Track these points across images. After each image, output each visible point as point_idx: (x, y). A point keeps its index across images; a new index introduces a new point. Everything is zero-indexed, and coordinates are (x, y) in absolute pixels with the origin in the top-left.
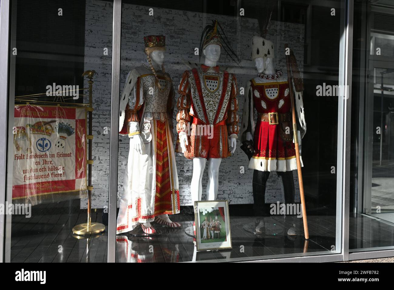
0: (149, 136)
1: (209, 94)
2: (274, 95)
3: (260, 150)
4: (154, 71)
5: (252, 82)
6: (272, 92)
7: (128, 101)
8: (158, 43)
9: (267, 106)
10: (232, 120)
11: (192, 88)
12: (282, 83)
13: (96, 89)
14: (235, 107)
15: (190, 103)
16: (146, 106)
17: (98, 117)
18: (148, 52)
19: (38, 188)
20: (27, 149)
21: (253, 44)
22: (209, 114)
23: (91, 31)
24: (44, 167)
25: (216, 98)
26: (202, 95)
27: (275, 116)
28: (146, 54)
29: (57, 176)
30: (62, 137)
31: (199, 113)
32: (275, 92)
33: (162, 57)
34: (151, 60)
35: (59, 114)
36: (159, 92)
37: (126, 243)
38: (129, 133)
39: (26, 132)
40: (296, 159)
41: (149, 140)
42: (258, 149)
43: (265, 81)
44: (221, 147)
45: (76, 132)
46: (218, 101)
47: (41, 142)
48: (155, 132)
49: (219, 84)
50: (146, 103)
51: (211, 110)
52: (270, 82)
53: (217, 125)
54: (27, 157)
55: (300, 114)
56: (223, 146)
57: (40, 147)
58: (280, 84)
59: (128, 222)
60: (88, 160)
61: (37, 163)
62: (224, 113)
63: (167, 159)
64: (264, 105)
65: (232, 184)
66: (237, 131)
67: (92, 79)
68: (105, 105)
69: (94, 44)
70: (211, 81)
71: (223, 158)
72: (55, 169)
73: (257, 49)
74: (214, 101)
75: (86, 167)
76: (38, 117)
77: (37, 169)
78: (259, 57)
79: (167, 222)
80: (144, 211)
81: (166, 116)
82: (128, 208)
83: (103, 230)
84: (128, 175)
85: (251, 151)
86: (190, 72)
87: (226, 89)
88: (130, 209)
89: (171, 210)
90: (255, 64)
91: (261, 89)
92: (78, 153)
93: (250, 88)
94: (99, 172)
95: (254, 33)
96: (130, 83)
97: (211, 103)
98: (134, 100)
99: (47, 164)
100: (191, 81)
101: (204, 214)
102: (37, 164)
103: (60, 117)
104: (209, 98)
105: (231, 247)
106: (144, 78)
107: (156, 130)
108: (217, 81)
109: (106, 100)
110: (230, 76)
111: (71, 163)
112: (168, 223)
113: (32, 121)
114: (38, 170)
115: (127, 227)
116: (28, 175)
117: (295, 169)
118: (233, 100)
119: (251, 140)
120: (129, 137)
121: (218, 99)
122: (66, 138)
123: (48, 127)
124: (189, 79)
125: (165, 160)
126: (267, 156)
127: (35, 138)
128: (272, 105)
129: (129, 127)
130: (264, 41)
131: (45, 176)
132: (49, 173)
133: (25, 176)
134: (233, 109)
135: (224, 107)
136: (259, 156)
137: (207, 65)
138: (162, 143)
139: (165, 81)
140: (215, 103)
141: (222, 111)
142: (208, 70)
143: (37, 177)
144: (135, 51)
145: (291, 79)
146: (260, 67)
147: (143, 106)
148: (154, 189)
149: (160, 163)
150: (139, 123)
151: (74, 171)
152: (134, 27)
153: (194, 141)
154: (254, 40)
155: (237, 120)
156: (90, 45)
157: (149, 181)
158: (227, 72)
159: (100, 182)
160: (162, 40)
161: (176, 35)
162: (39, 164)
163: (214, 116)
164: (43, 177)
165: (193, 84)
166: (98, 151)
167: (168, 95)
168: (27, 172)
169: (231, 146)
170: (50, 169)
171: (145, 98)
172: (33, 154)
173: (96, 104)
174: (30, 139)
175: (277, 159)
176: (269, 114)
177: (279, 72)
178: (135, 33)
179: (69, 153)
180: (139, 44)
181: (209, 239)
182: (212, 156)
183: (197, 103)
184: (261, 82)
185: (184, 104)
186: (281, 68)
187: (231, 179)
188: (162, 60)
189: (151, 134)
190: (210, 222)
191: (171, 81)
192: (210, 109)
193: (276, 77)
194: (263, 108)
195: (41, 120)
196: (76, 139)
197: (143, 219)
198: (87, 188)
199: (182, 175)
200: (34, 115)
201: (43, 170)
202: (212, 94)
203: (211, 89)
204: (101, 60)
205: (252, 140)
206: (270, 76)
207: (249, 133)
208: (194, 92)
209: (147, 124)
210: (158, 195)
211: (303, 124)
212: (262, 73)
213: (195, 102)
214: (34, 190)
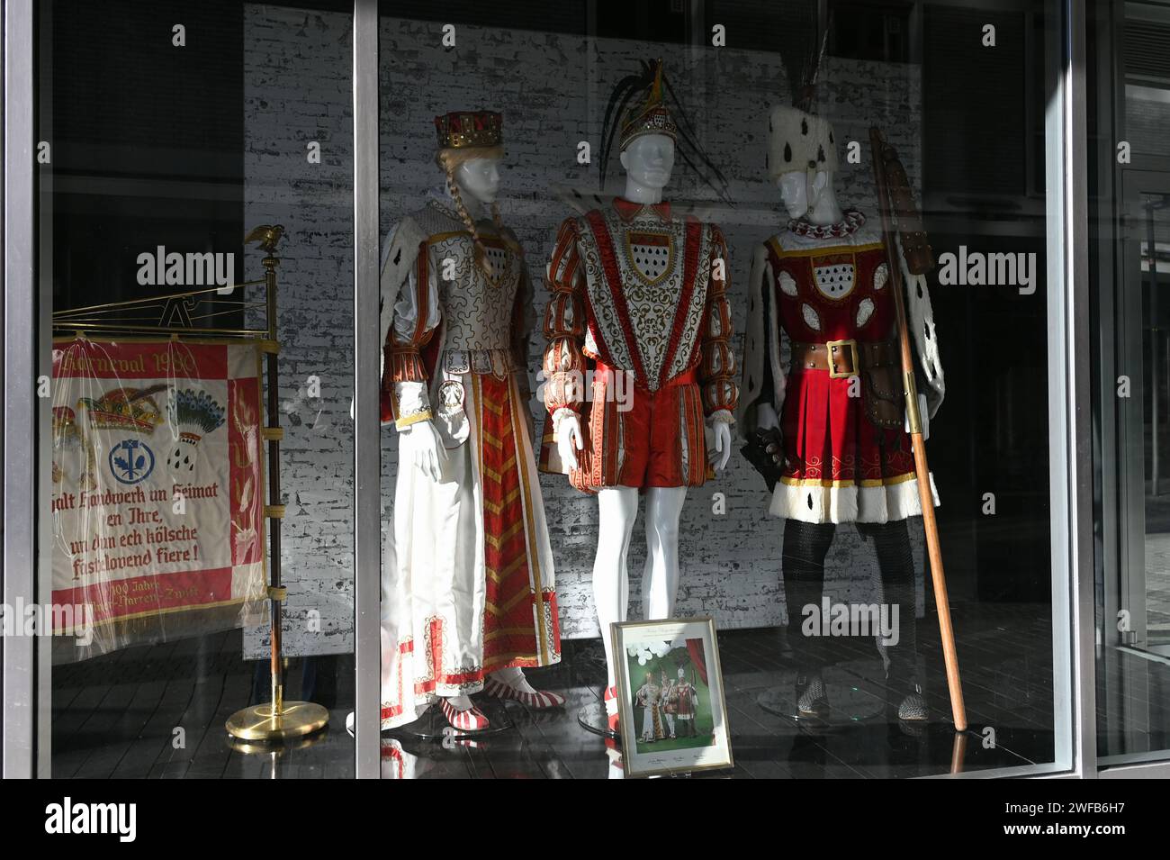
0: (460, 425)
1: (644, 289)
2: (841, 288)
3: (803, 460)
4: (469, 223)
5: (771, 246)
6: (836, 278)
7: (391, 316)
8: (479, 136)
9: (820, 322)
10: (716, 368)
11: (590, 271)
12: (864, 250)
13: (284, 283)
14: (724, 326)
15: (584, 320)
16: (448, 331)
17: (292, 371)
18: (449, 164)
19: (116, 599)
20: (83, 476)
21: (771, 130)
22: (645, 351)
23: (264, 104)
24: (135, 531)
25: (664, 300)
26: (622, 292)
27: (846, 349)
28: (442, 169)
29: (175, 558)
30: (189, 438)
31: (613, 348)
32: (845, 276)
33: (495, 177)
34: (459, 188)
35: (178, 366)
36: (486, 287)
37: (395, 763)
38: (398, 417)
39: (76, 423)
40: (918, 484)
41: (461, 438)
42: (797, 455)
43: (813, 244)
44: (685, 454)
45: (231, 420)
46: (672, 309)
47: (123, 454)
48: (477, 412)
49: (673, 258)
50: (447, 323)
51: (650, 339)
52: (826, 246)
53: (670, 384)
54: (82, 502)
55: (924, 342)
56: (691, 451)
57: (120, 469)
58: (860, 251)
59: (400, 695)
60: (268, 503)
61: (113, 520)
62: (691, 345)
63: (515, 496)
64: (811, 318)
65: (715, 569)
66: (731, 401)
67: (276, 251)
68: (311, 332)
69: (274, 144)
70: (647, 248)
71: (692, 484)
72: (169, 538)
73: (785, 145)
74: (659, 310)
75: (263, 526)
76: (111, 375)
77: (113, 538)
78: (790, 171)
79: (520, 693)
80: (452, 662)
81: (509, 362)
82: (398, 654)
83: (321, 723)
84: (397, 548)
85: (776, 463)
86: (581, 223)
87: (696, 272)
88: (408, 654)
89: (534, 652)
90: (779, 191)
91: (801, 268)
92: (238, 484)
93: (767, 267)
94: (298, 540)
95: (766, 95)
96: (397, 261)
97: (651, 315)
98: (412, 315)
99: (143, 521)
100: (587, 249)
101: (642, 662)
102: (112, 522)
103: (180, 375)
104: (644, 301)
105: (729, 762)
106: (438, 244)
107: (481, 407)
108: (667, 249)
109: (317, 317)
110: (706, 231)
111: (215, 516)
112: (523, 696)
113: (94, 388)
114: (118, 542)
115: (400, 710)
116: (85, 557)
117: (915, 514)
118: (715, 305)
119: (774, 428)
120: (398, 430)
121: (672, 304)
122: (199, 438)
123: (145, 405)
124: (580, 243)
125: (511, 498)
126: (826, 477)
127: (105, 441)
128: (837, 318)
129: (398, 397)
130: (804, 119)
131: (138, 559)
132: (152, 552)
133: (79, 560)
134: (716, 332)
135: (692, 329)
136: (800, 477)
137: (635, 200)
138: (500, 445)
139: (503, 252)
140: (662, 316)
141: (684, 341)
142: (636, 215)
143: (113, 564)
144: (402, 161)
145: (893, 234)
146: (794, 203)
147: (438, 331)
148: (481, 591)
149: (494, 506)
150: (429, 384)
151: (228, 541)
152: (395, 86)
153: (601, 435)
154: (773, 118)
155: (731, 368)
156: (260, 146)
157: (463, 566)
158: (694, 217)
159: (302, 573)
160: (492, 126)
161: (526, 108)
162: (120, 523)
163: (661, 356)
164: (132, 562)
165: (593, 260)
166: (295, 476)
167: (513, 297)
168: (84, 549)
169: (715, 449)
170: (152, 538)
171: (444, 305)
172: (99, 492)
173: (284, 328)
174: (90, 443)
175: (859, 485)
176: (829, 344)
177: (854, 214)
178: (399, 106)
179: (212, 486)
180: (412, 139)
181: (661, 740)
182: (658, 480)
183: (605, 316)
184: (798, 248)
185: (568, 321)
186: (854, 200)
187: (709, 550)
188: (493, 187)
189: (465, 418)
190: (660, 686)
191: (521, 252)
192: (647, 335)
193: (847, 229)
194: (808, 326)
195: (121, 383)
196: (231, 440)
197: (449, 685)
198: (269, 592)
199: (558, 542)
200: (100, 369)
201: (132, 540)
202: (654, 289)
203: (647, 273)
204: (294, 193)
205: (778, 427)
206: (826, 228)
207: (766, 407)
208: (598, 285)
209: (453, 389)
210: (492, 608)
211: (934, 373)
212: (802, 219)
213: (601, 315)
214: (106, 604)
